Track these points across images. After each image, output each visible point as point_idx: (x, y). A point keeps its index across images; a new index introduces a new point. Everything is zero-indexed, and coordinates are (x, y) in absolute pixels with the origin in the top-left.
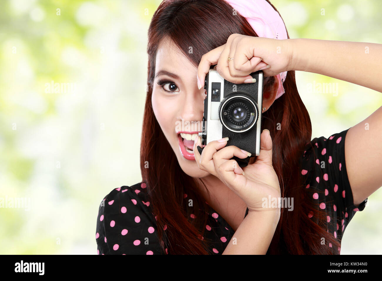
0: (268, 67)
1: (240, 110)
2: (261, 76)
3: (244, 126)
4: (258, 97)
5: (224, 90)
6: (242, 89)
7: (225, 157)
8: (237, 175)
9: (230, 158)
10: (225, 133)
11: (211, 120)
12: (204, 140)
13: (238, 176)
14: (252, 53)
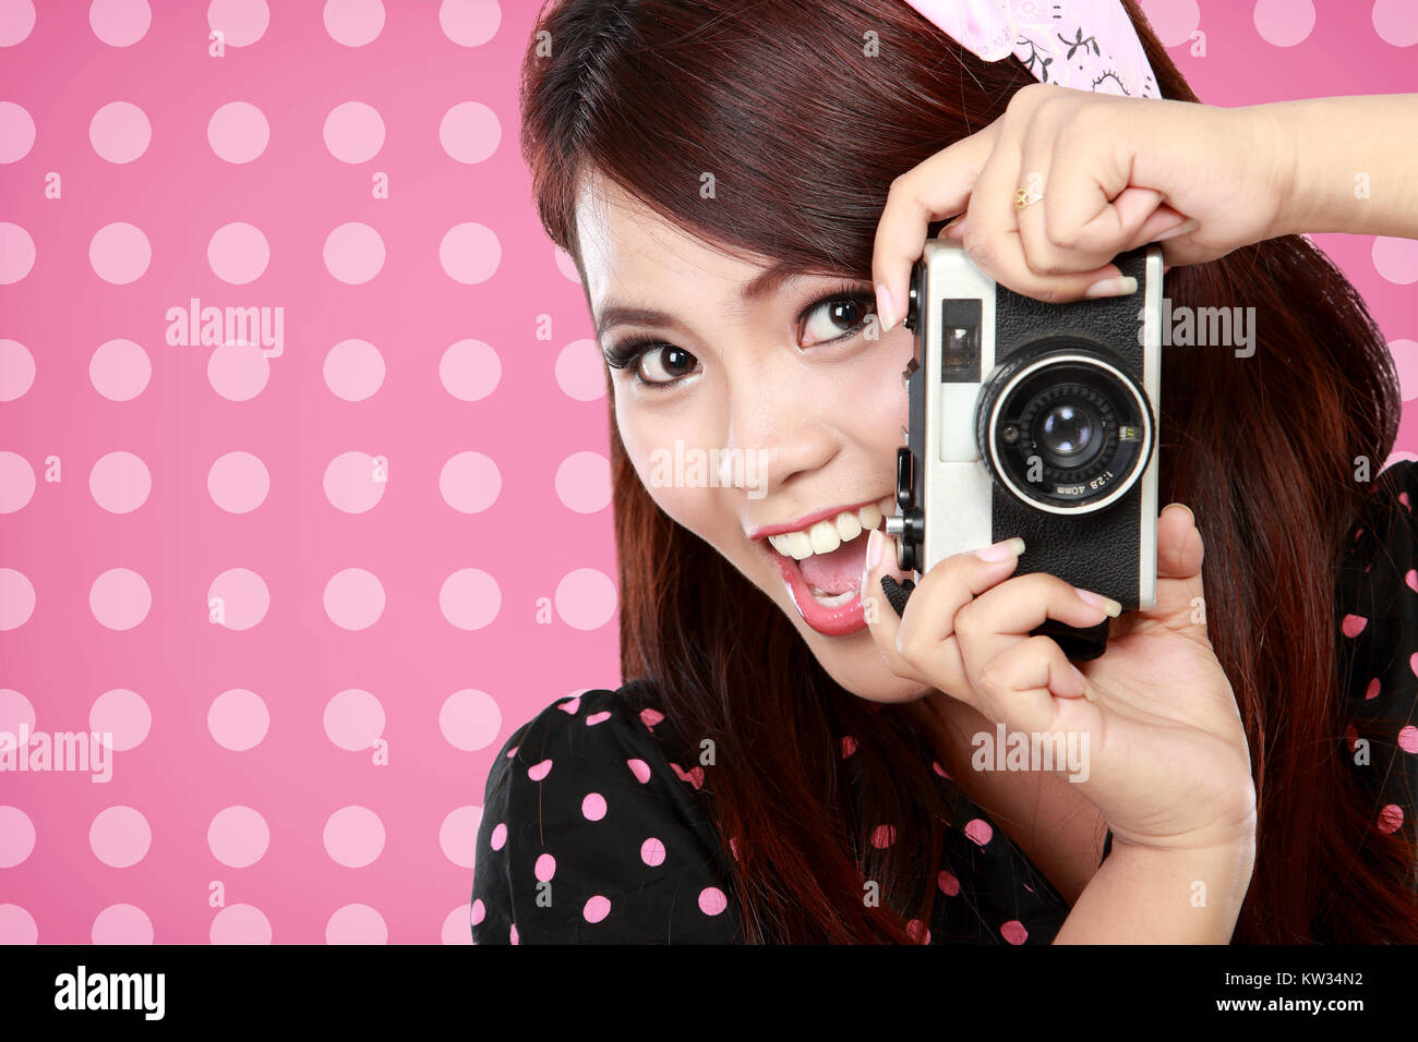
0: (1187, 228)
1: (1067, 414)
2: (1154, 265)
3: (1094, 485)
4: (1142, 357)
5: (997, 329)
6: (1072, 323)
7: (1009, 628)
8: (1061, 701)
9: (1031, 627)
10: (1006, 519)
11: (941, 460)
12: (910, 548)
13: (1067, 707)
14: (1125, 171)
